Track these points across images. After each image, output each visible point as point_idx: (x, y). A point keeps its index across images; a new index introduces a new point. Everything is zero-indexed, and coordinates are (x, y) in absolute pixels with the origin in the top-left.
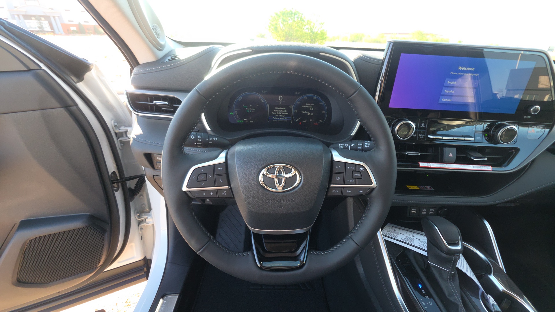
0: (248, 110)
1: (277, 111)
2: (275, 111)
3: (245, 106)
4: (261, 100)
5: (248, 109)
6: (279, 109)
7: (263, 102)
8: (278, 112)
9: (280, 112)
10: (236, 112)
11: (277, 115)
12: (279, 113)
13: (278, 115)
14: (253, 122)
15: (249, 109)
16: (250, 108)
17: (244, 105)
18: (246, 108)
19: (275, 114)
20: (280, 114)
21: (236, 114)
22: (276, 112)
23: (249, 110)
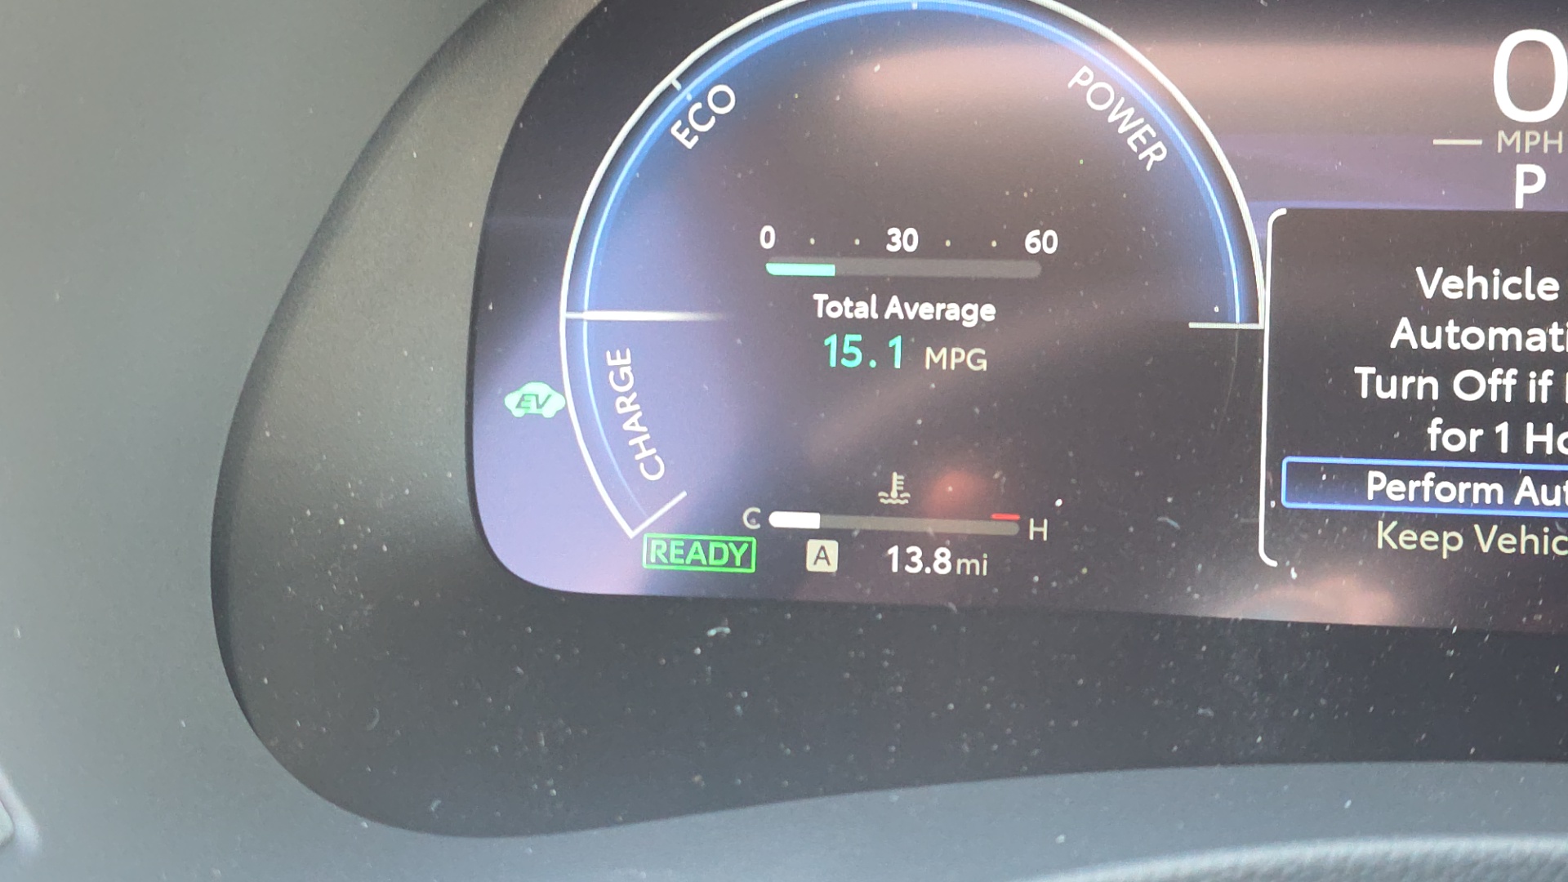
0: (843, 326)
1: (1453, 336)
2: (1404, 332)
3: (782, 252)
4: (1123, 119)
5: (839, 309)
6: (1502, 288)
7: (1153, 156)
8: (1485, 361)
9: (1527, 363)
10: (622, 362)
11: (1458, 414)
12: (1503, 380)
13: (1483, 414)
14: (943, 561)
15: (863, 310)
16: (884, 289)
17: (768, 238)
18: (820, 284)
19: (1415, 412)
20: (1520, 411)
21: (627, 405)
22: (1445, 363)
23: (875, 334)
